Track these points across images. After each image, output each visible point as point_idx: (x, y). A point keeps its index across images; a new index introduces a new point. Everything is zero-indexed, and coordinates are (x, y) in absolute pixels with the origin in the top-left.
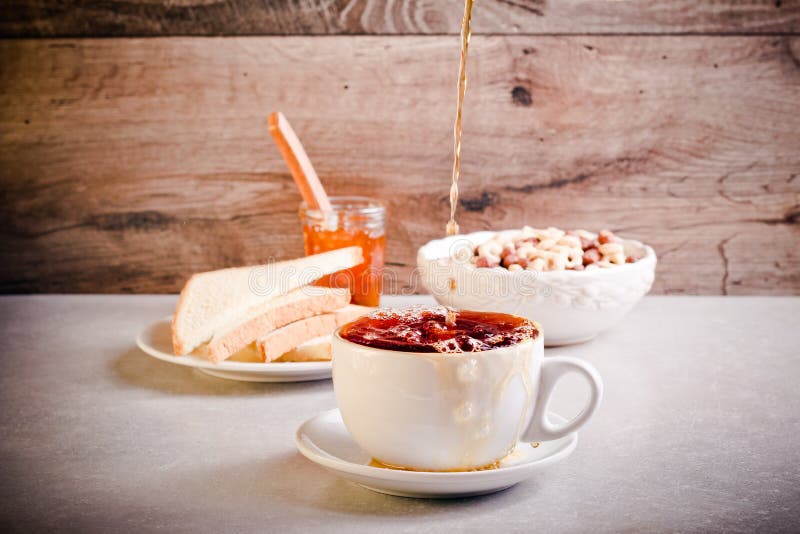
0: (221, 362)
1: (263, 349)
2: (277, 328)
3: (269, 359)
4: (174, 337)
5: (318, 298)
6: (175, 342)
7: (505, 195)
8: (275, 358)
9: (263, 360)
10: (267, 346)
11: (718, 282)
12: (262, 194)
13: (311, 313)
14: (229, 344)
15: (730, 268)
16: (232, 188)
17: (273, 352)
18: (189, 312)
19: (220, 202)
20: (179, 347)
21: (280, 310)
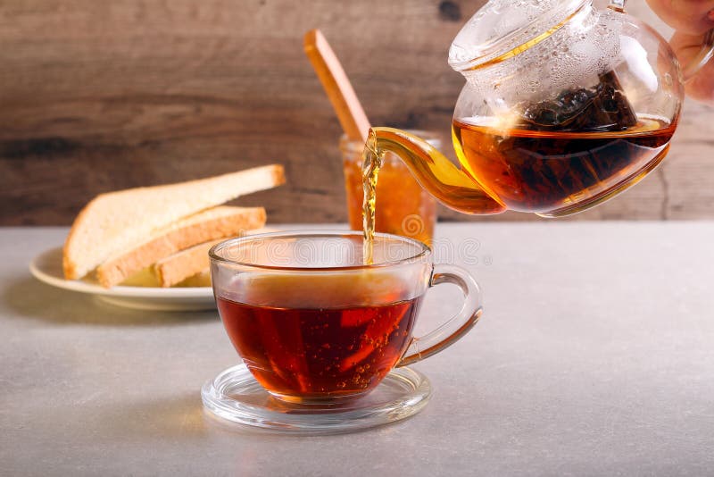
0: (113, 288)
1: (161, 271)
2: (181, 250)
3: (167, 283)
4: (65, 259)
5: (228, 219)
6: (65, 265)
7: (432, 116)
8: (175, 282)
9: (161, 284)
10: (166, 269)
11: (658, 206)
12: (174, 117)
13: (220, 235)
14: (124, 266)
15: (671, 191)
16: (141, 112)
17: (172, 275)
18: (86, 232)
19: (128, 127)
20: (70, 270)
21: (185, 231)
